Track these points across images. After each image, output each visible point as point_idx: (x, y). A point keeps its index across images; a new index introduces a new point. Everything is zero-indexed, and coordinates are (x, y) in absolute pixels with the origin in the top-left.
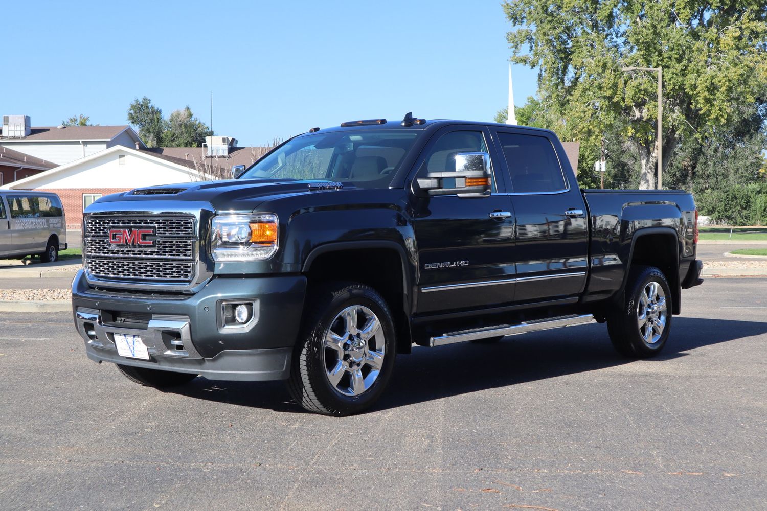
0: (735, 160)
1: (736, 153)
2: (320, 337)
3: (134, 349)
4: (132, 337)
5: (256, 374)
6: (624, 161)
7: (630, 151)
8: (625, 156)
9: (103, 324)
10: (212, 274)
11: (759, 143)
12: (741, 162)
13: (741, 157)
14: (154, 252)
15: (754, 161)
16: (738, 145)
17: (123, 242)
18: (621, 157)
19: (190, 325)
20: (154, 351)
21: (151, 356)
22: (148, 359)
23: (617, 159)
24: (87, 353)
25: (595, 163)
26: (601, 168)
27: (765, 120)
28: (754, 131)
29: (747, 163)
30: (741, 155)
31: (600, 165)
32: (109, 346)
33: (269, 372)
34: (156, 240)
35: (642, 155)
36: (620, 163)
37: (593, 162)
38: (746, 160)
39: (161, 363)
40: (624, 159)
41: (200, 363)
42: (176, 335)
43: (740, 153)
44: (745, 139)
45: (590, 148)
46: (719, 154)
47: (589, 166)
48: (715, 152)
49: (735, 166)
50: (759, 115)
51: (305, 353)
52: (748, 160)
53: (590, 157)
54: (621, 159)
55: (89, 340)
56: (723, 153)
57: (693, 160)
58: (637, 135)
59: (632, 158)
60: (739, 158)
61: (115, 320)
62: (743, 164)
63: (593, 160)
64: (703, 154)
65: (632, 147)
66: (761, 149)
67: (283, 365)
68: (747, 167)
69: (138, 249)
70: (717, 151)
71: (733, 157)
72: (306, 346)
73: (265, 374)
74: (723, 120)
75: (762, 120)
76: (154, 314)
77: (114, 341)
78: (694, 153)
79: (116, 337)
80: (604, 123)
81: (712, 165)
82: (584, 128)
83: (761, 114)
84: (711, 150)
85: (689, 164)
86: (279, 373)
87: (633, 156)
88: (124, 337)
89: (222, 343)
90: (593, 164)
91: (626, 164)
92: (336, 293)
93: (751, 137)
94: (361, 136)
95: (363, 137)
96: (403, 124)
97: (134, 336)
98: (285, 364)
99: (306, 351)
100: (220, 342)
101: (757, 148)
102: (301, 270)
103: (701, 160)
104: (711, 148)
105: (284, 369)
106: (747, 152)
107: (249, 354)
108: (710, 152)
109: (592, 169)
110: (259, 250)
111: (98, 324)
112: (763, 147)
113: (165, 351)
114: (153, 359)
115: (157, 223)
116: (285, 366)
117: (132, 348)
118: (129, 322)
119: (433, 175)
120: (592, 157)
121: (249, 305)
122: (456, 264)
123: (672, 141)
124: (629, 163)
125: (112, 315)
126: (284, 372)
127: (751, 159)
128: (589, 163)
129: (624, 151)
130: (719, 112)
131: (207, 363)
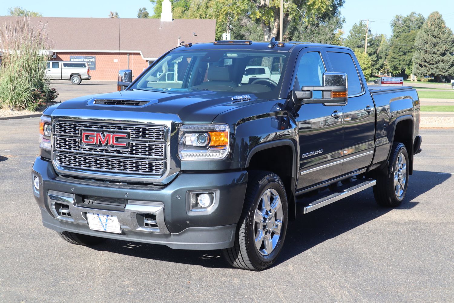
0: (318, 35)
1: (319, 30)
2: (253, 214)
3: (106, 225)
4: (105, 216)
5: (212, 244)
6: (243, 33)
7: (246, 26)
8: (242, 30)
9: (77, 205)
10: (179, 169)
11: (335, 24)
12: (323, 37)
13: (323, 33)
14: (127, 152)
15: (332, 36)
16: (320, 24)
17: (97, 142)
18: (240, 30)
19: (164, 209)
20: (126, 227)
21: (122, 231)
22: (120, 233)
23: (237, 32)
24: (43, 222)
25: (222, 34)
26: (226, 38)
27: (339, 8)
28: (332, 15)
29: (327, 37)
30: (323, 32)
31: (226, 36)
32: (81, 222)
33: (221, 243)
34: (129, 143)
35: (265, 32)
36: (240, 34)
37: (221, 33)
38: (326, 35)
39: (129, 236)
40: (242, 32)
41: (167, 237)
42: (152, 216)
43: (322, 30)
44: (325, 20)
45: (219, 24)
46: (308, 31)
47: (218, 36)
48: (305, 29)
49: (319, 39)
50: (335, 4)
51: (244, 227)
52: (328, 35)
53: (219, 30)
54: (240, 32)
55: (58, 216)
56: (311, 30)
57: (290, 34)
58: (263, 18)
59: (248, 31)
60: (321, 34)
61: (83, 201)
62: (324, 38)
63: (220, 32)
64: (297, 30)
65: (248, 24)
66: (336, 28)
67: (230, 237)
68: (327, 40)
69: (111, 149)
70: (307, 28)
71: (317, 33)
72: (244, 222)
73: (219, 244)
74: (323, 9)
75: (337, 7)
76: (129, 200)
77: (86, 218)
78: (291, 29)
79: (89, 215)
80: (240, 8)
81: (303, 38)
82: (225, 11)
83: (336, 3)
84: (303, 27)
85: (288, 37)
86: (228, 243)
87: (249, 30)
88: (97, 216)
89: (189, 223)
90: (221, 36)
91: (244, 36)
92: (260, 181)
93: (329, 19)
94: (237, 54)
95: (238, 55)
96: (270, 46)
97: (108, 216)
98: (232, 236)
99: (245, 225)
100: (188, 222)
101: (333, 27)
102: (245, 166)
103: (296, 35)
104: (303, 26)
105: (231, 240)
106: (327, 30)
107: (208, 230)
108: (302, 29)
109: (220, 38)
110: (215, 152)
111: (74, 206)
112: (337, 27)
113: (138, 228)
114: (123, 233)
115: (130, 129)
116: (231, 238)
117: (104, 224)
118: (96, 203)
119: (306, 89)
120: (221, 30)
121: (211, 194)
122: (317, 153)
123: (286, 22)
124: (246, 35)
125: (82, 198)
126: (231, 242)
127: (329, 35)
128: (218, 34)
129: (242, 26)
130: (321, 4)
131: (172, 237)
